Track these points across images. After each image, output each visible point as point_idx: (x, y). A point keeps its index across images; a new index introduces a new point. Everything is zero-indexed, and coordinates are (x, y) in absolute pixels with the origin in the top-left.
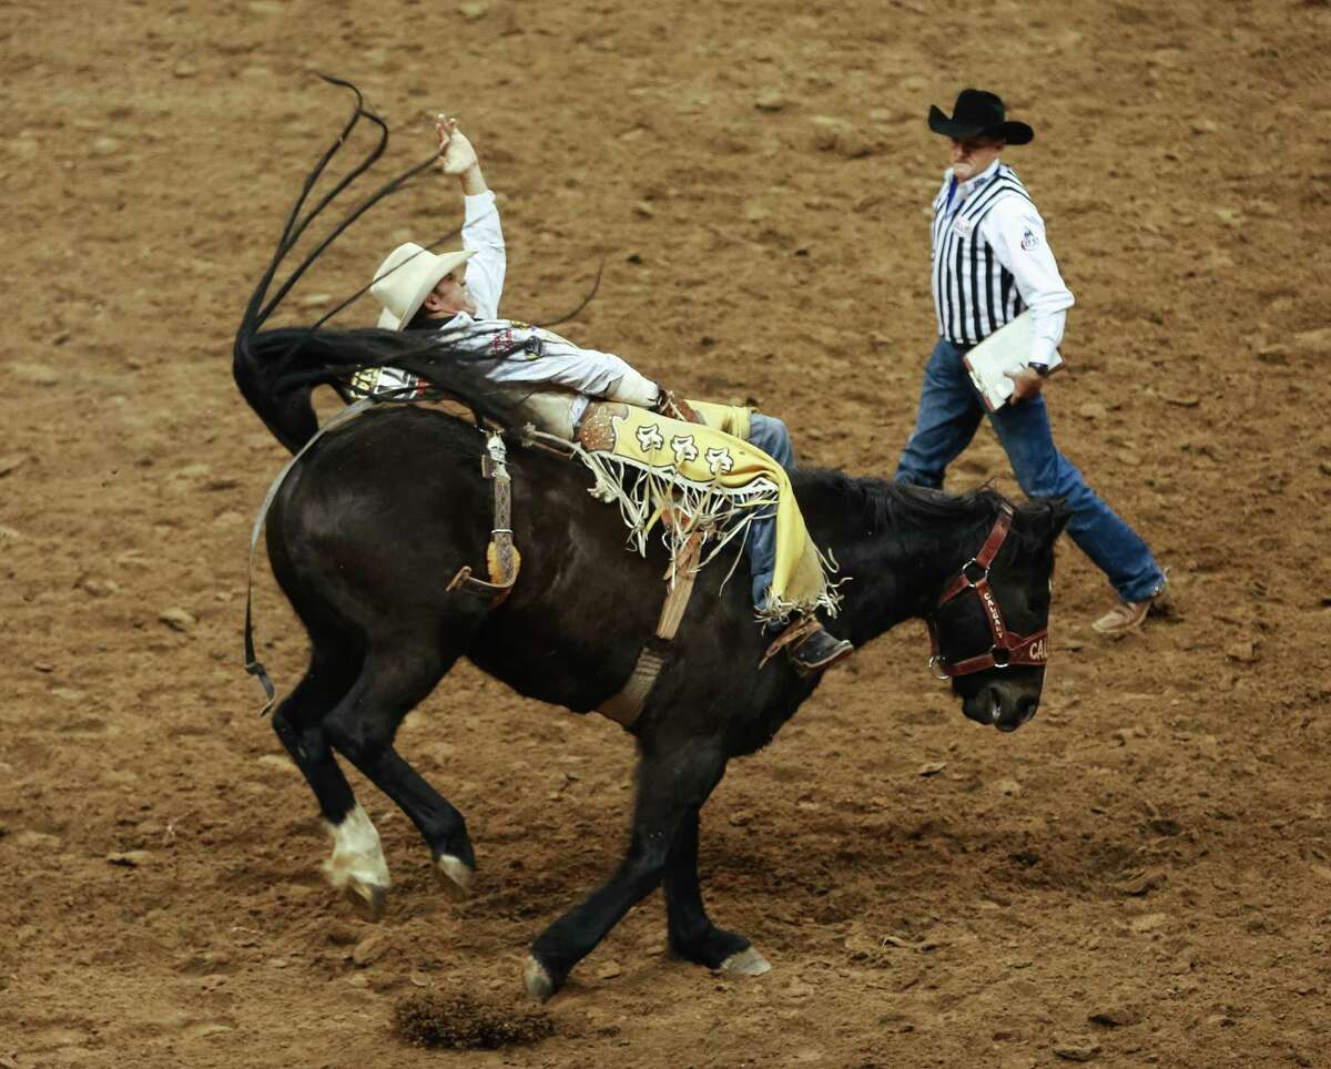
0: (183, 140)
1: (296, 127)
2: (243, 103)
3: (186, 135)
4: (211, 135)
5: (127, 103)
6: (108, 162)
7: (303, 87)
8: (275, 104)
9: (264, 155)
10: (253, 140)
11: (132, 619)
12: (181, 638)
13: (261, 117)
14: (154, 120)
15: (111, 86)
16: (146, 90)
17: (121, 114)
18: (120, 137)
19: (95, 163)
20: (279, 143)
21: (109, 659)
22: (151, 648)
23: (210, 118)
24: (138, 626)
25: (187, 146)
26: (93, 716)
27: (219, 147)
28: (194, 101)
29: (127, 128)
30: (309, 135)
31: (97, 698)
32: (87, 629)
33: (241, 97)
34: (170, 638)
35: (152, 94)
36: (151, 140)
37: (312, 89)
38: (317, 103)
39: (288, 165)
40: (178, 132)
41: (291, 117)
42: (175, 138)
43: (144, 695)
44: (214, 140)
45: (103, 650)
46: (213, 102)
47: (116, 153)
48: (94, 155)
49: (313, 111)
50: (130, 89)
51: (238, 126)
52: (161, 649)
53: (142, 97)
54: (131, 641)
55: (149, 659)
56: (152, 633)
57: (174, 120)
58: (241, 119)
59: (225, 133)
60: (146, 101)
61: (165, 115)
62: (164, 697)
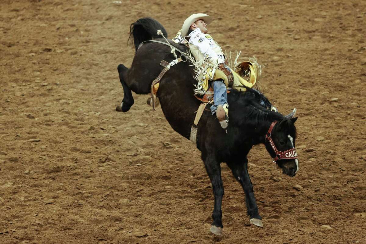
0: (297, 56)
1: (328, 52)
2: (313, 46)
3: (298, 55)
4: (305, 55)
5: (281, 47)
6: (276, 63)
7: (329, 41)
8: (322, 46)
9: (319, 60)
10: (316, 56)
11: (286, 188)
12: (300, 193)
13: (318, 50)
14: (289, 51)
15: (277, 42)
16: (286, 43)
17: (280, 50)
18: (280, 56)
19: (272, 63)
20: (323, 57)
21: (279, 199)
22: (291, 196)
23: (304, 51)
24: (288, 190)
25: (298, 58)
26: (276, 214)
27: (306, 58)
28: (299, 46)
29: (281, 53)
30: (331, 54)
31: (277, 210)
32: (274, 191)
33: (312, 44)
34: (296, 193)
35: (288, 44)
36: (288, 57)
37: (332, 42)
38: (333, 45)
39: (325, 63)
40: (295, 54)
41: (326, 50)
42: (294, 56)
43: (290, 208)
44: (306, 56)
45: (278, 196)
46: (305, 46)
47: (279, 60)
48: (273, 61)
49: (332, 48)
50: (282, 43)
51: (312, 52)
52: (294, 196)
53: (286, 45)
54: (286, 194)
55: (291, 199)
56: (292, 191)
57: (294, 51)
58: (312, 51)
59: (308, 54)
60: (286, 46)
61: (292, 50)
62: (295, 209)
